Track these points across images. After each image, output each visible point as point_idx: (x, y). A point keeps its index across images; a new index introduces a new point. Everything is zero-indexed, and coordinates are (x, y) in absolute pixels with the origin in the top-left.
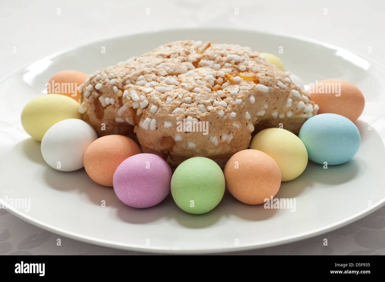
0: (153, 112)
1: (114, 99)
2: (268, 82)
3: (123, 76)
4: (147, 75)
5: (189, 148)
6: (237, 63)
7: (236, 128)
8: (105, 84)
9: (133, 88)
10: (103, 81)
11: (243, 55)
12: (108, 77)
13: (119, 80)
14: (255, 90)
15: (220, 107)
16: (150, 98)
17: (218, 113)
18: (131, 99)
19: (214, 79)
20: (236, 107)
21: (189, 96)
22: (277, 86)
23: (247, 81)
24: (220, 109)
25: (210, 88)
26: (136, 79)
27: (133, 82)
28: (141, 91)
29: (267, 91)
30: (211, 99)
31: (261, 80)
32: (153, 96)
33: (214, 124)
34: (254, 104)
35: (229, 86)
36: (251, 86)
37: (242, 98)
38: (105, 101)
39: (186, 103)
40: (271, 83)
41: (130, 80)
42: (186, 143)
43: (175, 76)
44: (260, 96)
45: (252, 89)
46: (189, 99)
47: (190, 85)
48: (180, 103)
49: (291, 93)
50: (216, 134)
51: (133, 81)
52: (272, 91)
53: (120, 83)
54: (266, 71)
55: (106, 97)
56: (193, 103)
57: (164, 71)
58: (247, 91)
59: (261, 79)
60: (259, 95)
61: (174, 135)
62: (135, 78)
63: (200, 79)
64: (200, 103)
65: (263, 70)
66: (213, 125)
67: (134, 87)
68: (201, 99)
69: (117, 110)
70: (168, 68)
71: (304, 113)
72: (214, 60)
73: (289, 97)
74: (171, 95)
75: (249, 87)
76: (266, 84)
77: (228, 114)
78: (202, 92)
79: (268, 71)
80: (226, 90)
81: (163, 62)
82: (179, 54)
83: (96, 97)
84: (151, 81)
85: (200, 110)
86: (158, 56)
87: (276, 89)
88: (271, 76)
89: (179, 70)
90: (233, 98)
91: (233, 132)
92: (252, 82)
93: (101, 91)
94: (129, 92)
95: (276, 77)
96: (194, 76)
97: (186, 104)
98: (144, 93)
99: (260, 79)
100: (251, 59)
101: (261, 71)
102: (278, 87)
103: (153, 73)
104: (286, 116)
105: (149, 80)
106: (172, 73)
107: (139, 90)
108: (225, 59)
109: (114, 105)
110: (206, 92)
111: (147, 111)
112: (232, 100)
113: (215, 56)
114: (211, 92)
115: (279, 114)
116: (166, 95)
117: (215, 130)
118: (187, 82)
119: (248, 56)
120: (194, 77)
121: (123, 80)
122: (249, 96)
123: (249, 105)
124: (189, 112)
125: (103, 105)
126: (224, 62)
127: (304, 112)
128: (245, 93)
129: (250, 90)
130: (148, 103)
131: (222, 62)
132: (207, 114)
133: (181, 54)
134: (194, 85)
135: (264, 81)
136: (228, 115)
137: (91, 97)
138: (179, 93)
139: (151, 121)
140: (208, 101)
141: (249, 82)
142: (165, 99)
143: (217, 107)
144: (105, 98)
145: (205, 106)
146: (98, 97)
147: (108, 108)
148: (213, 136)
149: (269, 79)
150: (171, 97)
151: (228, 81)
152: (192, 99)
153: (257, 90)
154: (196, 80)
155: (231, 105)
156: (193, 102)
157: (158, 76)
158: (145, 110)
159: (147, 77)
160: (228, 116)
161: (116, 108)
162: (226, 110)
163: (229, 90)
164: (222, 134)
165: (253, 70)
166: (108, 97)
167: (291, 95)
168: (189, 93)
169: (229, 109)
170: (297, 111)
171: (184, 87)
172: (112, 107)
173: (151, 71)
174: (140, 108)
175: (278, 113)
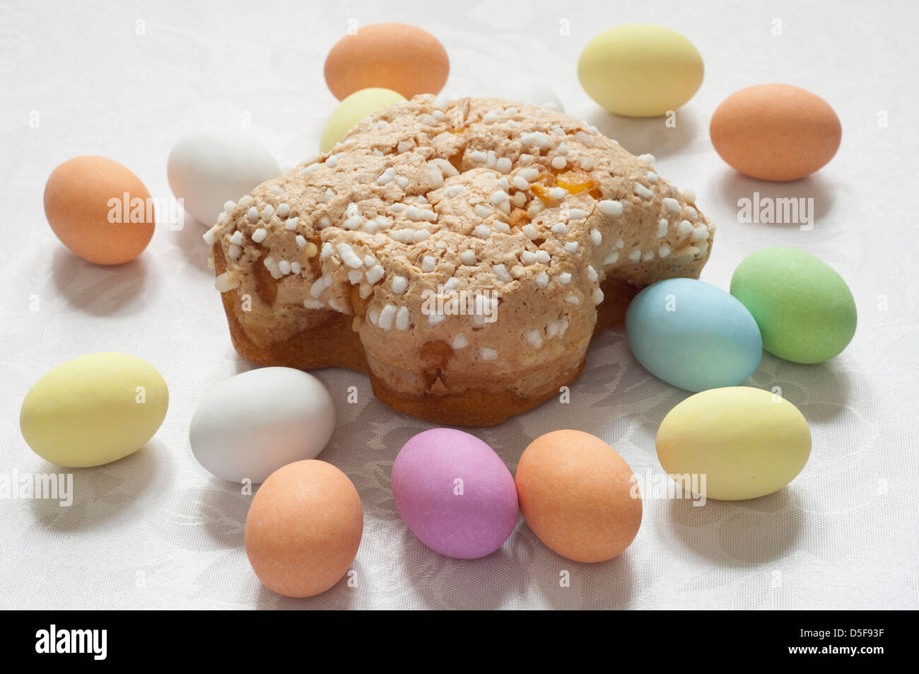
0: (399, 292)
1: (300, 262)
2: (618, 191)
3: (310, 209)
4: (364, 201)
5: (483, 360)
6: (544, 152)
7: (573, 305)
8: (272, 229)
9: (342, 237)
10: (267, 222)
11: (551, 130)
12: (276, 213)
13: (306, 221)
14: (598, 215)
15: (538, 266)
16: (387, 259)
17: (537, 280)
18: (342, 263)
19: (508, 197)
20: (569, 259)
21: (469, 248)
22: (636, 195)
23: (578, 196)
24: (539, 271)
25: (506, 222)
26: (342, 214)
27: (337, 222)
28: (360, 243)
29: (621, 212)
30: (515, 249)
31: (605, 188)
32: (392, 256)
33: (532, 304)
34: (600, 246)
35: (544, 212)
36: (589, 206)
37: (576, 238)
38: (278, 266)
39: (466, 265)
40: (624, 191)
41: (330, 218)
42: (477, 349)
43: (421, 197)
44: (608, 225)
45: (592, 214)
46: (469, 254)
47: (466, 221)
48: (453, 266)
49: (664, 206)
50: (535, 326)
51: (335, 219)
52: (628, 210)
53: (308, 227)
54: (609, 163)
55: (281, 258)
56: (481, 262)
57: (397, 188)
58: (582, 221)
59: (605, 186)
60: (607, 222)
61: (450, 337)
62: (339, 213)
63: (482, 203)
64: (495, 262)
65: (602, 164)
66: (530, 308)
67: (344, 235)
68: (495, 253)
69: (309, 284)
70: (403, 180)
71: (693, 244)
72: (493, 148)
73: (661, 216)
74: (430, 250)
75: (586, 211)
76: (615, 197)
77: (555, 278)
78: (494, 234)
79: (612, 162)
80: (540, 223)
81: (389, 165)
82: (416, 140)
83: (255, 259)
84: (375, 216)
85: (498, 279)
86: (372, 149)
87: (634, 204)
88: (621, 176)
89: (427, 182)
90: (560, 240)
91: (567, 314)
92: (589, 197)
93: (265, 245)
94: (334, 247)
95: (629, 175)
96: (468, 197)
97: (467, 268)
98: (370, 248)
99: (602, 188)
100: (570, 136)
101: (599, 165)
102: (637, 198)
103: (373, 195)
104: (657, 256)
105: (370, 213)
106: (414, 190)
107: (356, 241)
108: (516, 143)
109: (301, 274)
110: (502, 234)
111: (384, 290)
112: (557, 245)
113: (496, 138)
114: (510, 232)
115: (643, 253)
116: (420, 251)
117: (534, 318)
118: (455, 212)
119: (562, 131)
120: (467, 201)
121: (314, 219)
122: (589, 230)
123: (591, 251)
124: (477, 285)
125: (275, 275)
126: (517, 153)
127: (692, 241)
128: (580, 225)
129: (589, 216)
130: (383, 271)
131: (514, 152)
132: (515, 285)
133: (420, 141)
134: (473, 220)
135: (610, 190)
136: (556, 280)
137: (244, 258)
138: (447, 242)
139: (398, 310)
140: (511, 255)
141: (583, 197)
142: (418, 260)
143: (532, 267)
144: (277, 261)
145: (506, 267)
146: (261, 259)
147: (286, 281)
148: (532, 330)
149: (619, 183)
150: (432, 254)
151: (536, 197)
152: (476, 254)
153: (602, 212)
154: (473, 205)
155: (557, 258)
156: (479, 261)
157: (386, 203)
158: (378, 286)
159: (365, 207)
160: (555, 283)
161: (306, 281)
162: (551, 270)
163: (547, 223)
164: (548, 323)
165: (583, 166)
166: (285, 259)
167: (663, 211)
168: (467, 240)
169: (555, 266)
170: (678, 243)
171: (453, 227)
172: (297, 278)
173: (370, 191)
174: (368, 283)
175: (641, 251)
